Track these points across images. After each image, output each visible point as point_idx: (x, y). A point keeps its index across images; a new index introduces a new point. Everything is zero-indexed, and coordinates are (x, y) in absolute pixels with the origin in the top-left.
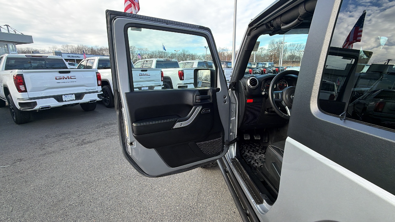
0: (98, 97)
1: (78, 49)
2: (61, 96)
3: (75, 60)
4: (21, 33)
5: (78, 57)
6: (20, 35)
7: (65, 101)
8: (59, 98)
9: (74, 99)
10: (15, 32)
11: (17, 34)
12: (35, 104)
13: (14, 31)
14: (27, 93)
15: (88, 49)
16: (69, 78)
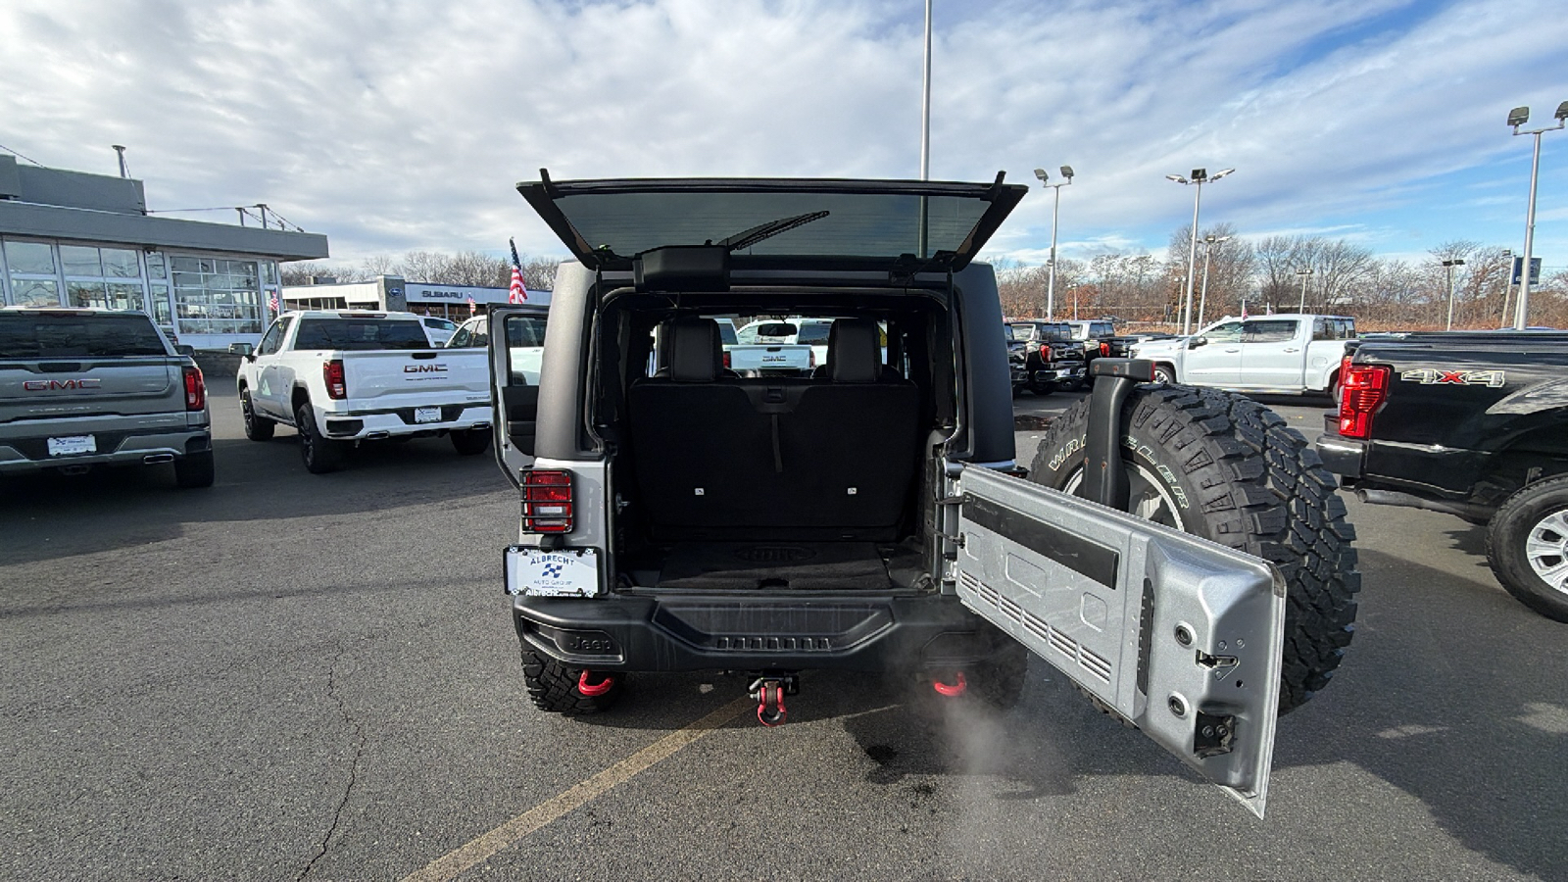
1: (457, 266)
2: (413, 410)
3: (446, 307)
4: (298, 229)
5: (456, 296)
6: (294, 232)
7: (420, 423)
8: (407, 415)
9: (440, 418)
10: (283, 226)
11: (287, 233)
12: (360, 425)
13: (280, 222)
14: (345, 400)
15: (489, 269)
16: (432, 370)
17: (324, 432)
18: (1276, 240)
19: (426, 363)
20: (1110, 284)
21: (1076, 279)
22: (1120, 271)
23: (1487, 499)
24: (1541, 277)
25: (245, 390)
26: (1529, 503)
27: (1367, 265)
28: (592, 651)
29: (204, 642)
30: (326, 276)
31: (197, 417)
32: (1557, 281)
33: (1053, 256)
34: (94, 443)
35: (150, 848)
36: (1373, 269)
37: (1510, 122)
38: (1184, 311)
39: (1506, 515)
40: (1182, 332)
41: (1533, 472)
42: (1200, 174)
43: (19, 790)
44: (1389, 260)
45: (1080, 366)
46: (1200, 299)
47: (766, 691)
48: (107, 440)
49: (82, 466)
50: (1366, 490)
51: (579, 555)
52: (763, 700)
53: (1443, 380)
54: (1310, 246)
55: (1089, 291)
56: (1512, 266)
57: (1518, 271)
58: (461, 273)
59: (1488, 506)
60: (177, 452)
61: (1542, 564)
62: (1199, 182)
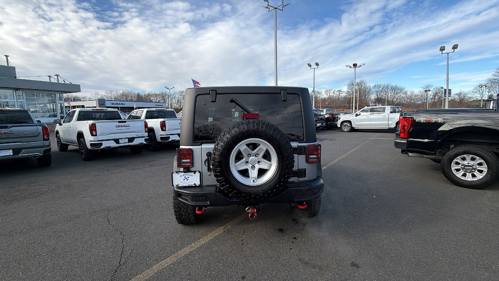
0: (145, 141)
1: (123, 95)
2: (118, 139)
3: (120, 108)
4: (70, 83)
5: (123, 104)
7: (121, 143)
8: (117, 141)
9: (127, 142)
10: (65, 82)
11: (66, 84)
12: (101, 144)
13: (63, 80)
14: (97, 136)
15: (134, 95)
16: (125, 126)
17: (89, 147)
18: (378, 84)
19: (123, 124)
20: (330, 98)
21: (320, 97)
22: (333, 94)
23: (441, 154)
24: (452, 95)
25: (58, 135)
26: (451, 154)
27: (404, 92)
28: (200, 201)
29: (63, 211)
30: (77, 98)
31: (47, 143)
32: (456, 96)
33: (314, 89)
34: (12, 152)
35: (63, 268)
36: (406, 93)
37: (441, 50)
38: (352, 106)
39: (445, 158)
40: (352, 112)
41: (452, 146)
42: (355, 65)
43: (14, 256)
44: (410, 90)
45: (324, 122)
46: (357, 102)
47: (251, 210)
48: (16, 151)
49: (9, 160)
50: (408, 153)
51: (194, 173)
52: (251, 212)
53: (427, 121)
54: (387, 86)
55: (324, 100)
56: (444, 92)
57: (445, 93)
58: (124, 97)
59: (441, 156)
60: (41, 154)
61: (456, 171)
62: (355, 68)
